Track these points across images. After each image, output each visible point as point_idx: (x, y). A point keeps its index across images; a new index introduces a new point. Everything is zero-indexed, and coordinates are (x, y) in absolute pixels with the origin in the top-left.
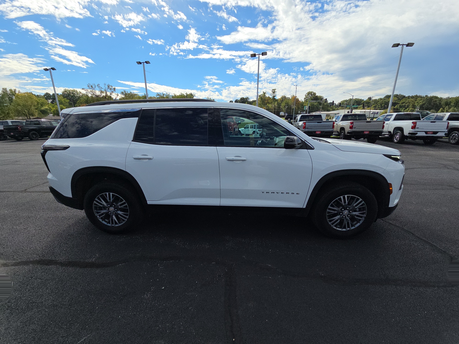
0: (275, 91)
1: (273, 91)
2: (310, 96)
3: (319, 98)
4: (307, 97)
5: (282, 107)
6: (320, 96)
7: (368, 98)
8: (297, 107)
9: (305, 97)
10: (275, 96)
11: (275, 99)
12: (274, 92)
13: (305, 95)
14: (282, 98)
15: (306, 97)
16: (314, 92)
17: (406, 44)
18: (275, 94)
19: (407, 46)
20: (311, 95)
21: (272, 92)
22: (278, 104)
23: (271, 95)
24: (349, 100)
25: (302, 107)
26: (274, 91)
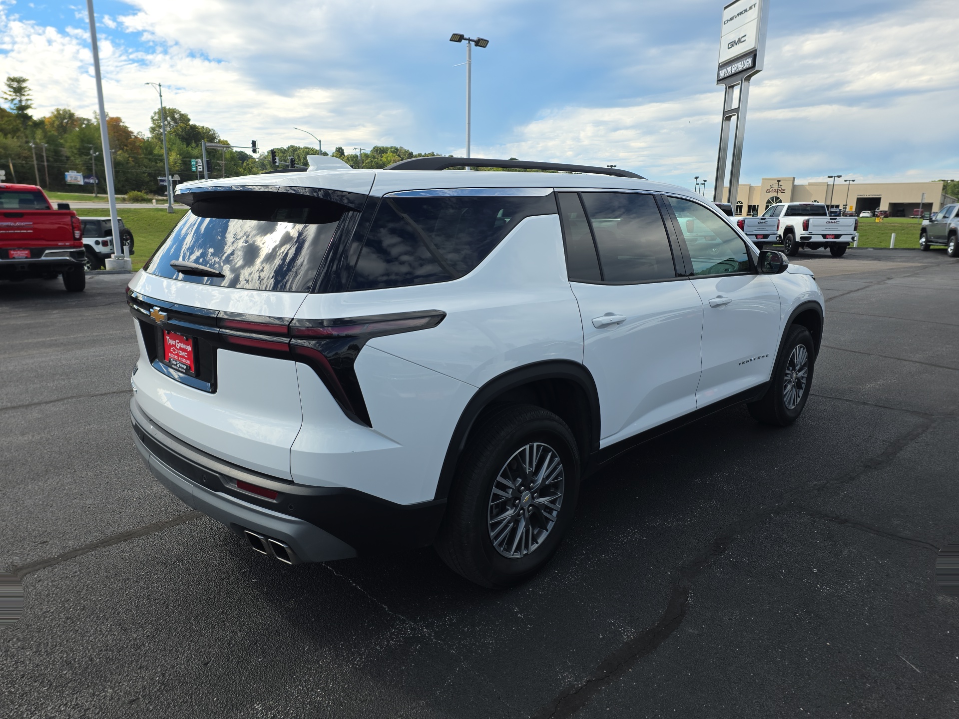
0: (24, 85)
1: (15, 85)
2: (169, 123)
3: (204, 133)
4: (160, 127)
5: (69, 154)
6: (203, 127)
7: (337, 151)
8: (132, 157)
9: (151, 125)
10: (27, 107)
11: (31, 117)
12: (19, 91)
13: (152, 118)
14: (56, 117)
15: (154, 124)
16: (183, 113)
17: (475, 39)
18: (24, 98)
19: (476, 45)
20: (174, 119)
21: (10, 86)
22: (50, 140)
23: (6, 99)
24: (289, 148)
25: (150, 160)
26: (18, 86)
